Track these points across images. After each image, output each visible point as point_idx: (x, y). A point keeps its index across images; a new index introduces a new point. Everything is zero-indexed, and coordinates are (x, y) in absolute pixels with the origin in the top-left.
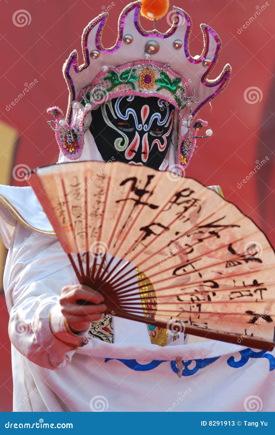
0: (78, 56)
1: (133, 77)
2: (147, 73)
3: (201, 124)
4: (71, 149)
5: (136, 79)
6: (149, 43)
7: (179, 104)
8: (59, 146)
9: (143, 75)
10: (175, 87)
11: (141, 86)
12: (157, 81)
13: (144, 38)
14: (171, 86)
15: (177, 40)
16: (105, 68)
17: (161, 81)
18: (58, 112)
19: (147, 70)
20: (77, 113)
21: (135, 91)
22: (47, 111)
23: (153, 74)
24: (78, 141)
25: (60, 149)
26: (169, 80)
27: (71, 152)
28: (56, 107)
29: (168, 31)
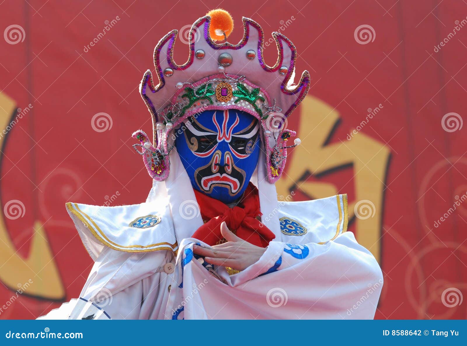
0: (152, 76)
1: (208, 91)
2: (223, 86)
3: (288, 135)
4: (159, 171)
5: (213, 93)
6: (221, 56)
7: (260, 115)
8: (148, 170)
9: (219, 88)
10: (254, 98)
11: (218, 99)
12: (234, 92)
13: (216, 52)
14: (250, 97)
15: (250, 50)
16: (180, 84)
17: (238, 92)
18: (142, 135)
19: (223, 84)
20: (161, 134)
21: (213, 105)
22: (132, 135)
23: (229, 87)
24: (164, 162)
25: (149, 172)
26: (247, 91)
27: (159, 173)
28: (139, 130)
29: (240, 42)
